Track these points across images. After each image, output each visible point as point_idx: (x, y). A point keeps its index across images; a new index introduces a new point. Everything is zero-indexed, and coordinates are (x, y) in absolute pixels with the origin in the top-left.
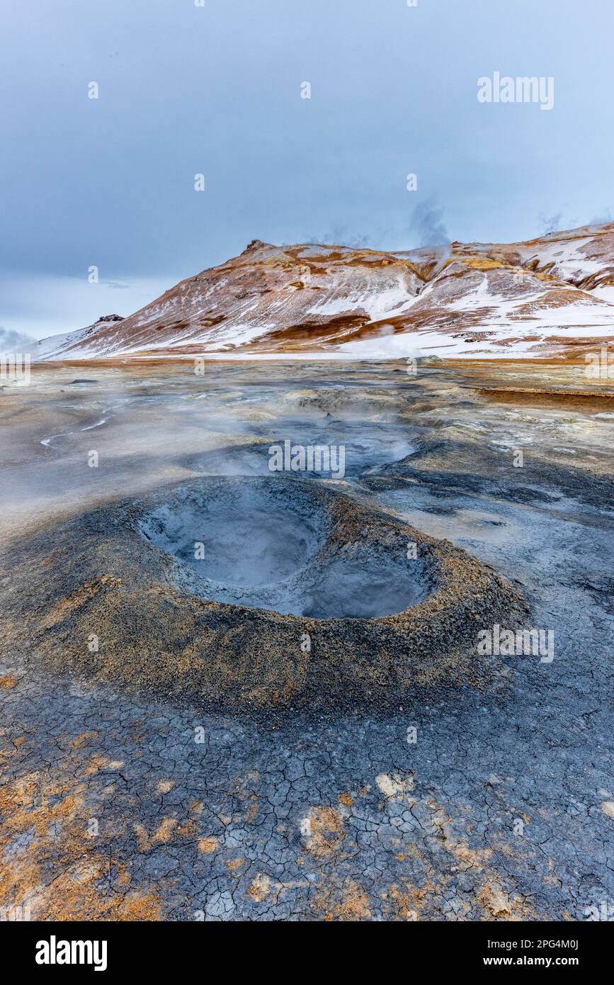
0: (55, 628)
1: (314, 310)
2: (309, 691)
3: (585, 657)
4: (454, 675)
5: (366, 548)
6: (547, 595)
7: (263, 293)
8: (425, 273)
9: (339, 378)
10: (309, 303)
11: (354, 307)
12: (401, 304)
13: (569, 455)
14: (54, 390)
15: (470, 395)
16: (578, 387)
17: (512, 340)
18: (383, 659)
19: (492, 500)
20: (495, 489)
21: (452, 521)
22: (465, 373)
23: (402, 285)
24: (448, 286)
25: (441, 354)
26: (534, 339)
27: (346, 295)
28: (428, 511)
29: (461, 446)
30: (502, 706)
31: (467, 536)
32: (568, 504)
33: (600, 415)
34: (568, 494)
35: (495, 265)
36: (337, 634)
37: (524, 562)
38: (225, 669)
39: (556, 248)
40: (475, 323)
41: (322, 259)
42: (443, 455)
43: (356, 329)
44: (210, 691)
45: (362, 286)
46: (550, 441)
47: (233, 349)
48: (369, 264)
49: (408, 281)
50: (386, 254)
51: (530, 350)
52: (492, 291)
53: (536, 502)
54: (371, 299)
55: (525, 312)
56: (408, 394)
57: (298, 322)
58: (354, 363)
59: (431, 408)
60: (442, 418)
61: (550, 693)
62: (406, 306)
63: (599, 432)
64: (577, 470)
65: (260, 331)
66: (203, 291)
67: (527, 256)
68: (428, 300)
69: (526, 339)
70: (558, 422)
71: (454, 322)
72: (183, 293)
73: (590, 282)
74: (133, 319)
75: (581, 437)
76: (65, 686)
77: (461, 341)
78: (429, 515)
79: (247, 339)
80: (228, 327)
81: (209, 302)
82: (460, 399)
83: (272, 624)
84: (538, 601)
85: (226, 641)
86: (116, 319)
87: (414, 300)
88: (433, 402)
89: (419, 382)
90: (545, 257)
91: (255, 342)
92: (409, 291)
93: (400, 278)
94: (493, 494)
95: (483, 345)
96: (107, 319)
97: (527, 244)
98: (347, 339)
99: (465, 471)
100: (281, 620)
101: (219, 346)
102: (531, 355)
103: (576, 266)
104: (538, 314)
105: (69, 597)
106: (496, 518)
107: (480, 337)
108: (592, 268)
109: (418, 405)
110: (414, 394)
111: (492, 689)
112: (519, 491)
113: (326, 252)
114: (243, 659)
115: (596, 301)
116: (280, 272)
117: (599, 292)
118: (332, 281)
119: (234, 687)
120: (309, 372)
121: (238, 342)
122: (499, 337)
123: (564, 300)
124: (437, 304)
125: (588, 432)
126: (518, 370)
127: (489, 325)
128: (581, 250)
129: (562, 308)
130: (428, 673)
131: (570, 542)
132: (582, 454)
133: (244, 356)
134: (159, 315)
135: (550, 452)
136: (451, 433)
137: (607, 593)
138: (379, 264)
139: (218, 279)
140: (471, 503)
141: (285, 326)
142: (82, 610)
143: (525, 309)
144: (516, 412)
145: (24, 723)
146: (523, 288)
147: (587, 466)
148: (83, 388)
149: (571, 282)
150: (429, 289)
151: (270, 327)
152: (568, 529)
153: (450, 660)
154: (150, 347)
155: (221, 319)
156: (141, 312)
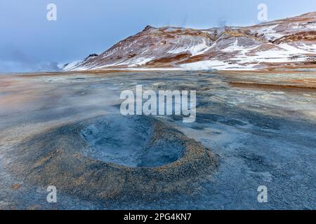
0: (38, 168)
1: (170, 52)
2: (122, 193)
3: (233, 183)
4: (179, 189)
5: (162, 141)
6: (228, 160)
7: (150, 45)
8: (213, 38)
9: (176, 77)
10: (168, 49)
11: (186, 50)
12: (203, 49)
13: (257, 108)
14: (68, 82)
15: (225, 84)
16: (269, 82)
17: (247, 63)
18: (153, 182)
19: (220, 124)
20: (222, 120)
21: (202, 132)
22: (227, 76)
23: (204, 42)
24: (222, 42)
25: (219, 68)
26: (255, 63)
27: (182, 46)
28: (194, 128)
29: (215, 103)
30: (194, 200)
31: (205, 138)
32: (249, 126)
33: (274, 92)
34: (251, 122)
35: (240, 35)
36: (137, 172)
37: (223, 147)
38: (93, 184)
39: (264, 28)
40: (233, 57)
41: (173, 33)
42: (206, 107)
43: (186, 59)
44: (86, 192)
45: (189, 42)
46: (251, 102)
47: (139, 66)
48: (191, 34)
49: (206, 41)
50: (198, 30)
51: (253, 67)
52: (239, 44)
53: (237, 125)
54: (192, 47)
55: (252, 53)
56: (201, 84)
57: (164, 56)
58: (184, 71)
59: (208, 89)
60: (212, 93)
61: (214, 196)
62: (206, 50)
63: (271, 99)
64: (257, 113)
65: (149, 60)
66: (128, 45)
67: (253, 31)
68: (214, 48)
69: (252, 63)
70: (256, 95)
71: (224, 57)
72: (120, 45)
73: (278, 41)
74: (102, 55)
75: (263, 101)
76: (36, 189)
77: (227, 63)
78: (193, 130)
79: (144, 62)
80: (137, 58)
81: (130, 49)
82: (221, 86)
83: (113, 168)
84: (223, 162)
85: (95, 174)
86: (96, 55)
87: (209, 48)
88: (210, 87)
89: (208, 79)
90: (260, 31)
91: (147, 64)
92: (207, 44)
93: (204, 40)
94: (221, 122)
95: (236, 65)
96: (92, 55)
97: (253, 27)
98: (182, 63)
99: (213, 113)
100: (117, 167)
101: (133, 65)
102: (254, 69)
103: (272, 35)
104: (257, 53)
105: (45, 157)
106: (219, 131)
107: (234, 62)
108: (279, 36)
109: (204, 88)
110: (203, 83)
111: (192, 195)
112: (232, 121)
113: (175, 30)
114: (100, 181)
115: (280, 49)
116: (157, 37)
117: (281, 45)
118: (177, 41)
119: (95, 191)
120: (166, 75)
121: (140, 64)
122: (242, 62)
123: (267, 48)
124: (218, 49)
125: (267, 99)
126: (247, 75)
127: (238, 58)
128: (274, 29)
129: (267, 52)
130: (169, 188)
131: (244, 140)
132: (261, 107)
133: (142, 69)
134: (111, 54)
135: (249, 106)
136: (213, 99)
137: (251, 160)
138: (195, 34)
139: (134, 40)
140: (211, 125)
141: (159, 58)
142: (48, 161)
143: (252, 52)
144: (241, 91)
145: (17, 201)
146: (251, 44)
147: (262, 111)
148: (79, 81)
149: (270, 41)
150: (215, 44)
151: (153, 58)
152: (245, 135)
153: (179, 184)
154: (107, 65)
155: (134, 55)
156: (104, 53)
